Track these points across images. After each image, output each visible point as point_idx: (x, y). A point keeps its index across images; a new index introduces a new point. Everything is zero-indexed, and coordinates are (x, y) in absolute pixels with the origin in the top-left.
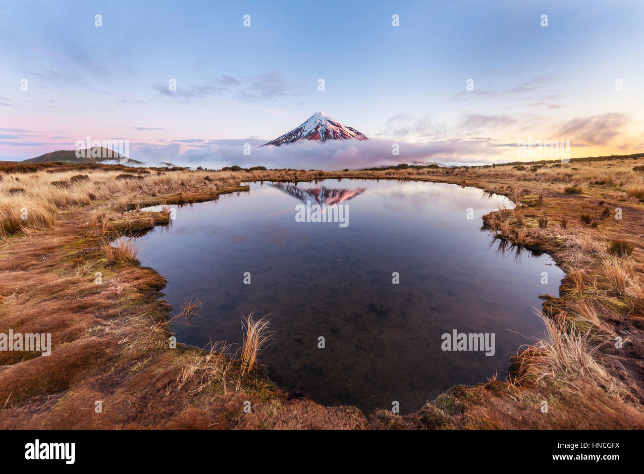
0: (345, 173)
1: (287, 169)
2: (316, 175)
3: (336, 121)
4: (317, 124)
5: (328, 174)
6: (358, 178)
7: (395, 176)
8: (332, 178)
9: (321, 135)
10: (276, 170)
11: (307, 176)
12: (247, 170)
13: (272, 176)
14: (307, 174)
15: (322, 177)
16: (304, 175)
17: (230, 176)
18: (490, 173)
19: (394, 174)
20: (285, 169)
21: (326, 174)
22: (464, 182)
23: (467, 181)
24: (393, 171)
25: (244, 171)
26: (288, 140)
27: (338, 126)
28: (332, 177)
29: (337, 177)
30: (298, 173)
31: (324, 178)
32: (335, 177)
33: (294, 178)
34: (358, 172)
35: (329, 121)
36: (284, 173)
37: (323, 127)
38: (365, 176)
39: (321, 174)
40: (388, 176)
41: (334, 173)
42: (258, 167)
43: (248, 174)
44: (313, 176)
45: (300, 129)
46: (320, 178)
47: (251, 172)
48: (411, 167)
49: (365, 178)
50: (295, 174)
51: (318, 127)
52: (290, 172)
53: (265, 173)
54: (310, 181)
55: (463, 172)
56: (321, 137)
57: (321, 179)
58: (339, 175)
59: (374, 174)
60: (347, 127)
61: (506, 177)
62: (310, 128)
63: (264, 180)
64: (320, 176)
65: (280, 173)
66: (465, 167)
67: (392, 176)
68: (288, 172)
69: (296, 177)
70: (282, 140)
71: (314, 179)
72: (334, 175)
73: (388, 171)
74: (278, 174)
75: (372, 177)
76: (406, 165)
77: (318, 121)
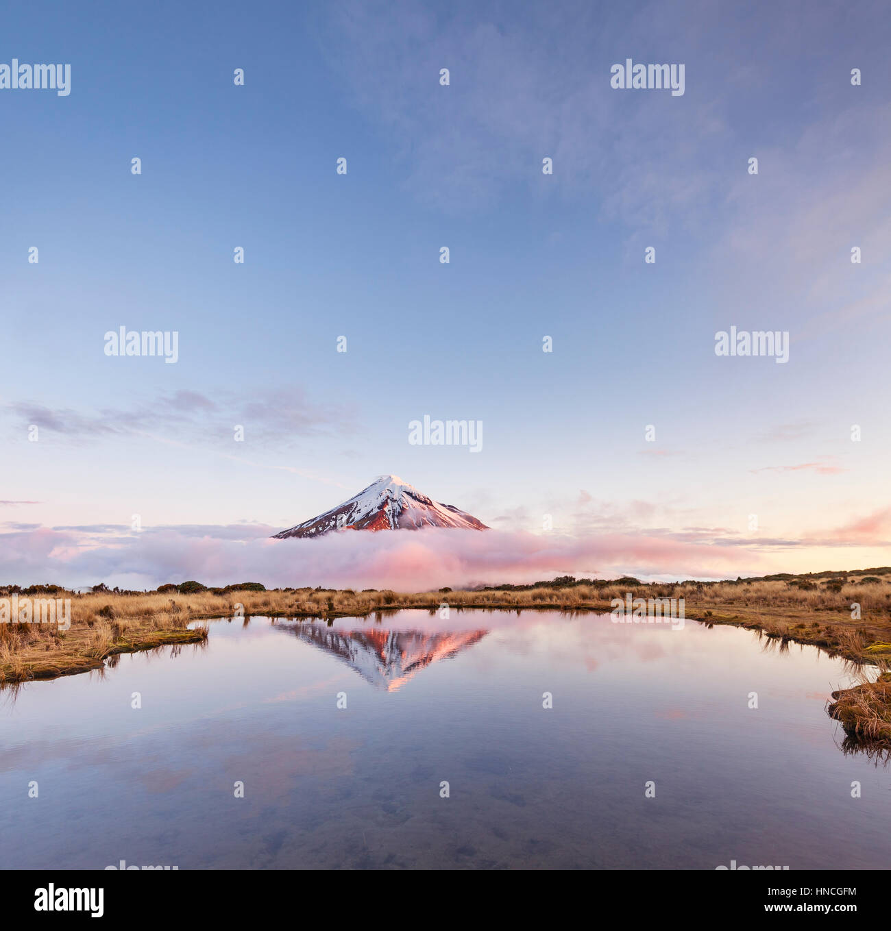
0: (444, 595)
1: (314, 587)
2: (379, 601)
3: (422, 492)
4: (383, 497)
5: (406, 599)
6: (474, 607)
7: (554, 602)
8: (416, 608)
9: (391, 520)
10: (288, 590)
11: (358, 602)
12: (217, 592)
13: (273, 604)
14: (359, 598)
15: (392, 605)
16: (352, 601)
17: (169, 605)
18: (748, 595)
19: (551, 597)
20: (309, 588)
21: (401, 599)
22: (710, 614)
23: (714, 613)
24: (548, 591)
25: (209, 594)
26: (321, 529)
27: (427, 502)
28: (416, 604)
29: (425, 604)
30: (337, 597)
31: (398, 608)
32: (422, 604)
33: (327, 607)
34: (471, 595)
35: (408, 493)
36: (304, 596)
37: (396, 504)
38: (490, 603)
39: (390, 598)
40: (538, 602)
41: (421, 596)
42: (245, 584)
43: (218, 601)
44: (373, 604)
45: (347, 509)
46: (387, 608)
47: (227, 595)
48: (583, 582)
49: (491, 608)
50: (329, 599)
51: (385, 503)
52: (321, 595)
53: (259, 598)
54: (364, 615)
55: (692, 593)
56: (392, 523)
57: (391, 610)
58: (432, 601)
59: (509, 598)
60: (443, 505)
61: (785, 603)
62: (369, 505)
63: (254, 615)
64: (388, 604)
65: (295, 596)
66: (693, 583)
67: (548, 602)
68: (314, 596)
69: (331, 606)
70: (308, 529)
71: (374, 609)
72: (421, 600)
73: (536, 591)
74: (290, 599)
75: (504, 603)
76: (572, 579)
77: (386, 494)
